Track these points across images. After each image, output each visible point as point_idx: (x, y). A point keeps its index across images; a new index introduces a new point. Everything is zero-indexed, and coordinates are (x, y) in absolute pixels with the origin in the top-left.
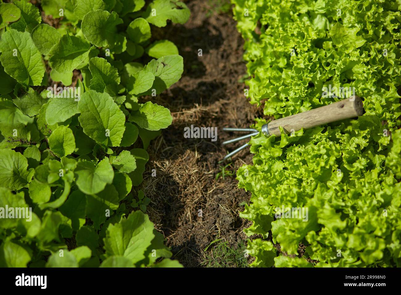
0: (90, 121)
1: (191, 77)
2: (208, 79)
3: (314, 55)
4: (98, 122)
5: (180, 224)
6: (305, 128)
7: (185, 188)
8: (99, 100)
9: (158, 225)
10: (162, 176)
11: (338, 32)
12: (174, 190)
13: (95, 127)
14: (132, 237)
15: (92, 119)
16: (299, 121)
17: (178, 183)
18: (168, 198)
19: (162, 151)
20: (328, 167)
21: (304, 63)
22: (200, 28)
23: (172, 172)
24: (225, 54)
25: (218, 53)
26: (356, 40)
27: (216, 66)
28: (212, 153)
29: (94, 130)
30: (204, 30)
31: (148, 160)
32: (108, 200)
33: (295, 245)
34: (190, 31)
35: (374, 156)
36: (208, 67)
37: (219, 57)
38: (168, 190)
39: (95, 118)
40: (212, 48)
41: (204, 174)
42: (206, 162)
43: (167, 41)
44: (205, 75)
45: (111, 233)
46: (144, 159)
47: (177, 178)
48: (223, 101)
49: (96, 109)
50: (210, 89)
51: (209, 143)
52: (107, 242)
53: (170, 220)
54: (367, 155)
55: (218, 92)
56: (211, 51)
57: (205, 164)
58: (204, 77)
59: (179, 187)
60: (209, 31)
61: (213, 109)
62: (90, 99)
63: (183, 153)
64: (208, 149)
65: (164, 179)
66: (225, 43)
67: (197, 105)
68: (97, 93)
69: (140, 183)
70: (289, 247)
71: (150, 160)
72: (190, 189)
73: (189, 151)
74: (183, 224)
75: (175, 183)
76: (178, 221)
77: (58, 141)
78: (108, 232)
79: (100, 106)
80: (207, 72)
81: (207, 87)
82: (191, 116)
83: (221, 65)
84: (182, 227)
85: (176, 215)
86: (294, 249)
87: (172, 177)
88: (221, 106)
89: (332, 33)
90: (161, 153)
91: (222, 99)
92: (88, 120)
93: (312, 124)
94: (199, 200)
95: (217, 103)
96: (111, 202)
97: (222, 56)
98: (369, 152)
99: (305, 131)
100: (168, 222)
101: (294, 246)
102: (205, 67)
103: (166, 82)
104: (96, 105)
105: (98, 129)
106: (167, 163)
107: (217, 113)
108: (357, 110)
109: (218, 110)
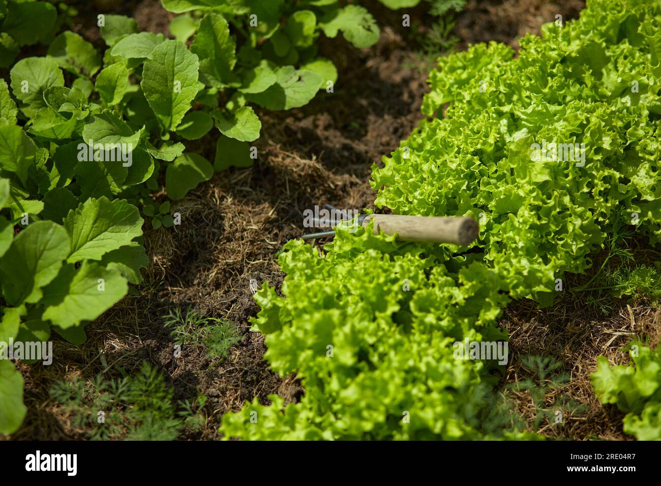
0: (158, 77)
1: (342, 135)
2: (360, 147)
3: (478, 163)
4: (167, 86)
5: (196, 282)
6: (400, 235)
7: (229, 240)
8: (183, 59)
9: (165, 260)
10: (211, 208)
11: (523, 150)
12: (214, 234)
13: (160, 89)
14: (106, 230)
15: (161, 76)
16: (398, 223)
17: (224, 230)
18: (202, 240)
19: (238, 188)
20: (385, 288)
21: (459, 165)
22: (394, 86)
23: (226, 213)
24: (401, 130)
25: (392, 123)
26: (540, 173)
27: (379, 136)
28: (294, 226)
29: (157, 92)
30: (397, 90)
31: (207, 179)
32: (113, 175)
33: (287, 362)
34: (382, 82)
35: (470, 329)
36: (369, 134)
37: (391, 129)
38: (207, 229)
39: (167, 79)
40: (389, 114)
41: (263, 241)
42: (279, 231)
43: (330, 63)
44: (359, 140)
45: (85, 210)
46: (204, 176)
47: (227, 225)
48: (354, 179)
49: (173, 67)
50: (354, 159)
51: (300, 213)
52: (72, 216)
53: (188, 272)
54: (460, 321)
55: (359, 167)
56: (386, 117)
57: (276, 231)
58: (357, 142)
59: (221, 234)
60: (401, 94)
61: (336, 179)
62: (173, 50)
63: (258, 203)
64: (295, 220)
65: (211, 213)
66: (409, 117)
67: (314, 158)
68: (186, 49)
69: (178, 199)
70: (277, 360)
71: (210, 181)
72: (233, 245)
73: (267, 205)
74: (199, 284)
75: (221, 228)
76: (195, 277)
77: (110, 81)
78: (82, 207)
79: (179, 66)
80: (364, 139)
81: (351, 154)
82: (298, 166)
83: (385, 139)
84: (196, 287)
85: (197, 267)
86: (282, 366)
87: (222, 218)
88: (348, 183)
89: (516, 147)
90: (234, 188)
91: (357, 176)
92: (157, 74)
93: (409, 232)
94: (234, 263)
95: (346, 176)
96: (115, 181)
97: (396, 131)
98: (466, 320)
99: (398, 240)
100: (185, 273)
101: (284, 362)
102: (367, 132)
103: (288, 99)
104: (176, 61)
105: (162, 93)
106: (230, 200)
107: (336, 186)
108: (460, 234)
109: (340, 183)
